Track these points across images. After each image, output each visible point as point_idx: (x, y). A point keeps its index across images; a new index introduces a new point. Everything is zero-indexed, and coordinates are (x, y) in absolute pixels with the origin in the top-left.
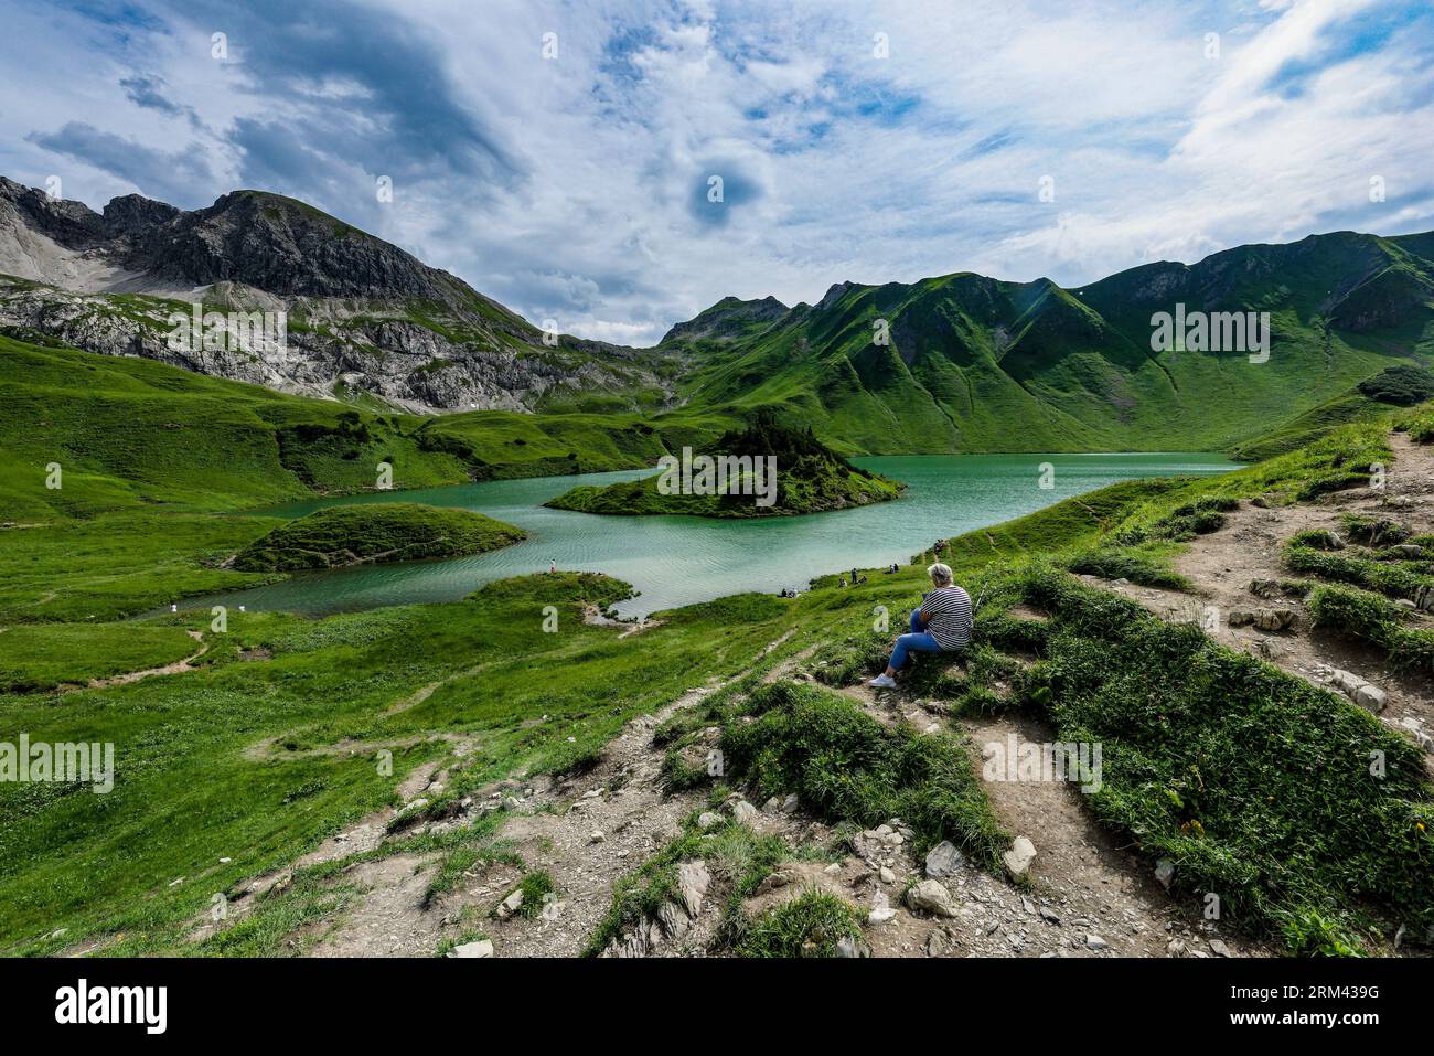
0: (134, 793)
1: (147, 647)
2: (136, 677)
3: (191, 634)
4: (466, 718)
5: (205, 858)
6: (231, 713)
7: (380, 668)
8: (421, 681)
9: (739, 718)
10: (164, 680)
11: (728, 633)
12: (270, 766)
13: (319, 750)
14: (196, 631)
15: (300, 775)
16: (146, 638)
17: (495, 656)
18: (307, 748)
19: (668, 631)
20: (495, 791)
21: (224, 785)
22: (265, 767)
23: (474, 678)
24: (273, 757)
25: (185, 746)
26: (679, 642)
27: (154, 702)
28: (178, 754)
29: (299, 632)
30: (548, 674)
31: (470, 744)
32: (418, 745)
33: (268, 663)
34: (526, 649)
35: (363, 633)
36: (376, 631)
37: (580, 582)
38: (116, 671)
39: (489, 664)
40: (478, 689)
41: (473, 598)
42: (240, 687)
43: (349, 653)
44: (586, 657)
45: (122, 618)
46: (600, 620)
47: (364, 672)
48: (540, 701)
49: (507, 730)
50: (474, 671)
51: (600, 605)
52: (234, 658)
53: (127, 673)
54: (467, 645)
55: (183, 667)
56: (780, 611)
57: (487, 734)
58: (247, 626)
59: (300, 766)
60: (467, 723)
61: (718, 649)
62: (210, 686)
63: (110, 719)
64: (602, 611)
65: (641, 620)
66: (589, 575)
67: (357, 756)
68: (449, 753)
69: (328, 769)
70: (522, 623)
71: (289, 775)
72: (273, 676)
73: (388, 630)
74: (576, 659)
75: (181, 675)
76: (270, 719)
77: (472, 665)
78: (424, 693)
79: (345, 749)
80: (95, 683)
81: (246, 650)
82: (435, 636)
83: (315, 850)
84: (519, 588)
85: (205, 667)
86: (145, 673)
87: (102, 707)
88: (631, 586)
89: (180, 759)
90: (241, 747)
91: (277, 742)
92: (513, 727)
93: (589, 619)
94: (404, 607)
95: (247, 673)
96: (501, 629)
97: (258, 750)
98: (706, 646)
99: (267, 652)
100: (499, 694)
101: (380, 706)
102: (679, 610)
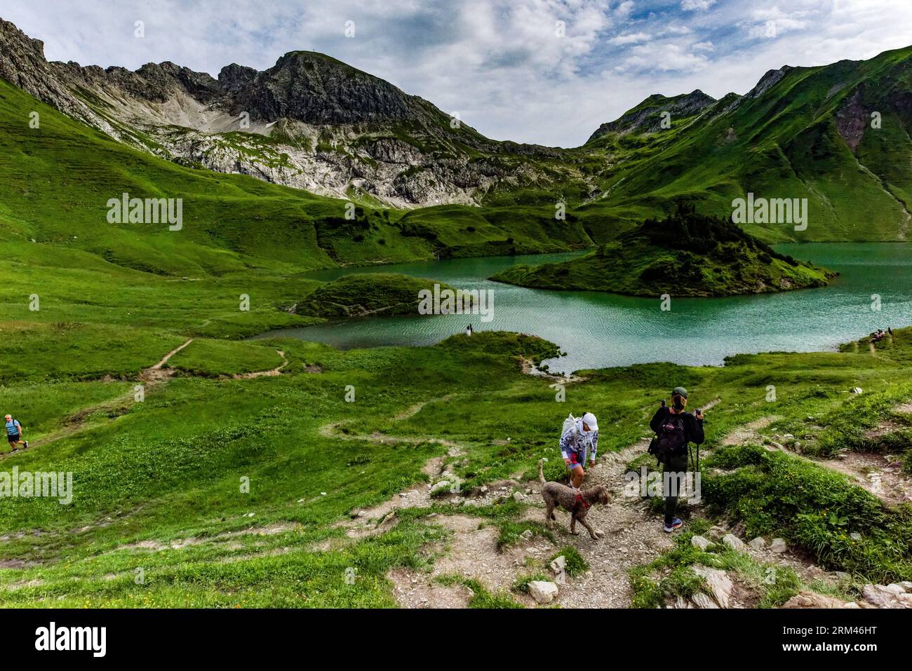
0: (269, 445)
1: (257, 358)
2: (254, 375)
3: (279, 352)
4: (451, 431)
5: (311, 490)
6: (306, 404)
7: (386, 388)
8: (412, 400)
9: (709, 469)
10: (268, 379)
11: (648, 395)
12: (336, 441)
13: (362, 437)
14: (281, 350)
15: (354, 450)
16: (256, 352)
17: (459, 389)
18: (355, 434)
19: (591, 387)
20: (503, 486)
21: (313, 448)
22: (333, 441)
23: (447, 403)
24: (337, 436)
25: (287, 421)
26: (602, 396)
27: (266, 392)
28: (285, 425)
29: (337, 358)
30: (501, 408)
31: (458, 450)
32: (423, 444)
33: (320, 376)
34: (480, 387)
35: (372, 362)
36: (381, 362)
37: (518, 340)
38: (245, 371)
39: (456, 394)
40: (451, 411)
41: (441, 345)
42: (307, 389)
43: (365, 375)
44: (526, 399)
45: (242, 338)
46: (534, 371)
47: (377, 389)
48: (499, 426)
49: (482, 444)
50: (445, 398)
51: (535, 360)
52: (302, 370)
53: (250, 372)
54: (440, 379)
55: (276, 372)
56: (695, 382)
57: (469, 444)
58: (306, 350)
59: (353, 445)
60: (453, 434)
61: (642, 407)
62: (292, 386)
63: (247, 398)
64: (535, 365)
65: (568, 375)
66: (526, 336)
67: (385, 444)
68: (446, 453)
69: (369, 450)
70: (477, 368)
71: (347, 449)
72: (325, 384)
73: (388, 363)
74: (519, 399)
75: (276, 378)
76: (328, 412)
77: (444, 394)
78: (416, 409)
79: (377, 438)
80: (235, 376)
81: (308, 366)
82: (418, 369)
83: (390, 499)
84: (474, 341)
85: (287, 375)
86: (259, 374)
87: (243, 391)
88: (559, 348)
89: (287, 429)
90: (317, 427)
91: (336, 427)
92: (487, 442)
93: (525, 370)
94: (397, 348)
95: (312, 380)
96: (462, 370)
97: (326, 430)
98: (631, 403)
99: (319, 368)
100: (466, 417)
101: (389, 413)
102: (600, 370)
